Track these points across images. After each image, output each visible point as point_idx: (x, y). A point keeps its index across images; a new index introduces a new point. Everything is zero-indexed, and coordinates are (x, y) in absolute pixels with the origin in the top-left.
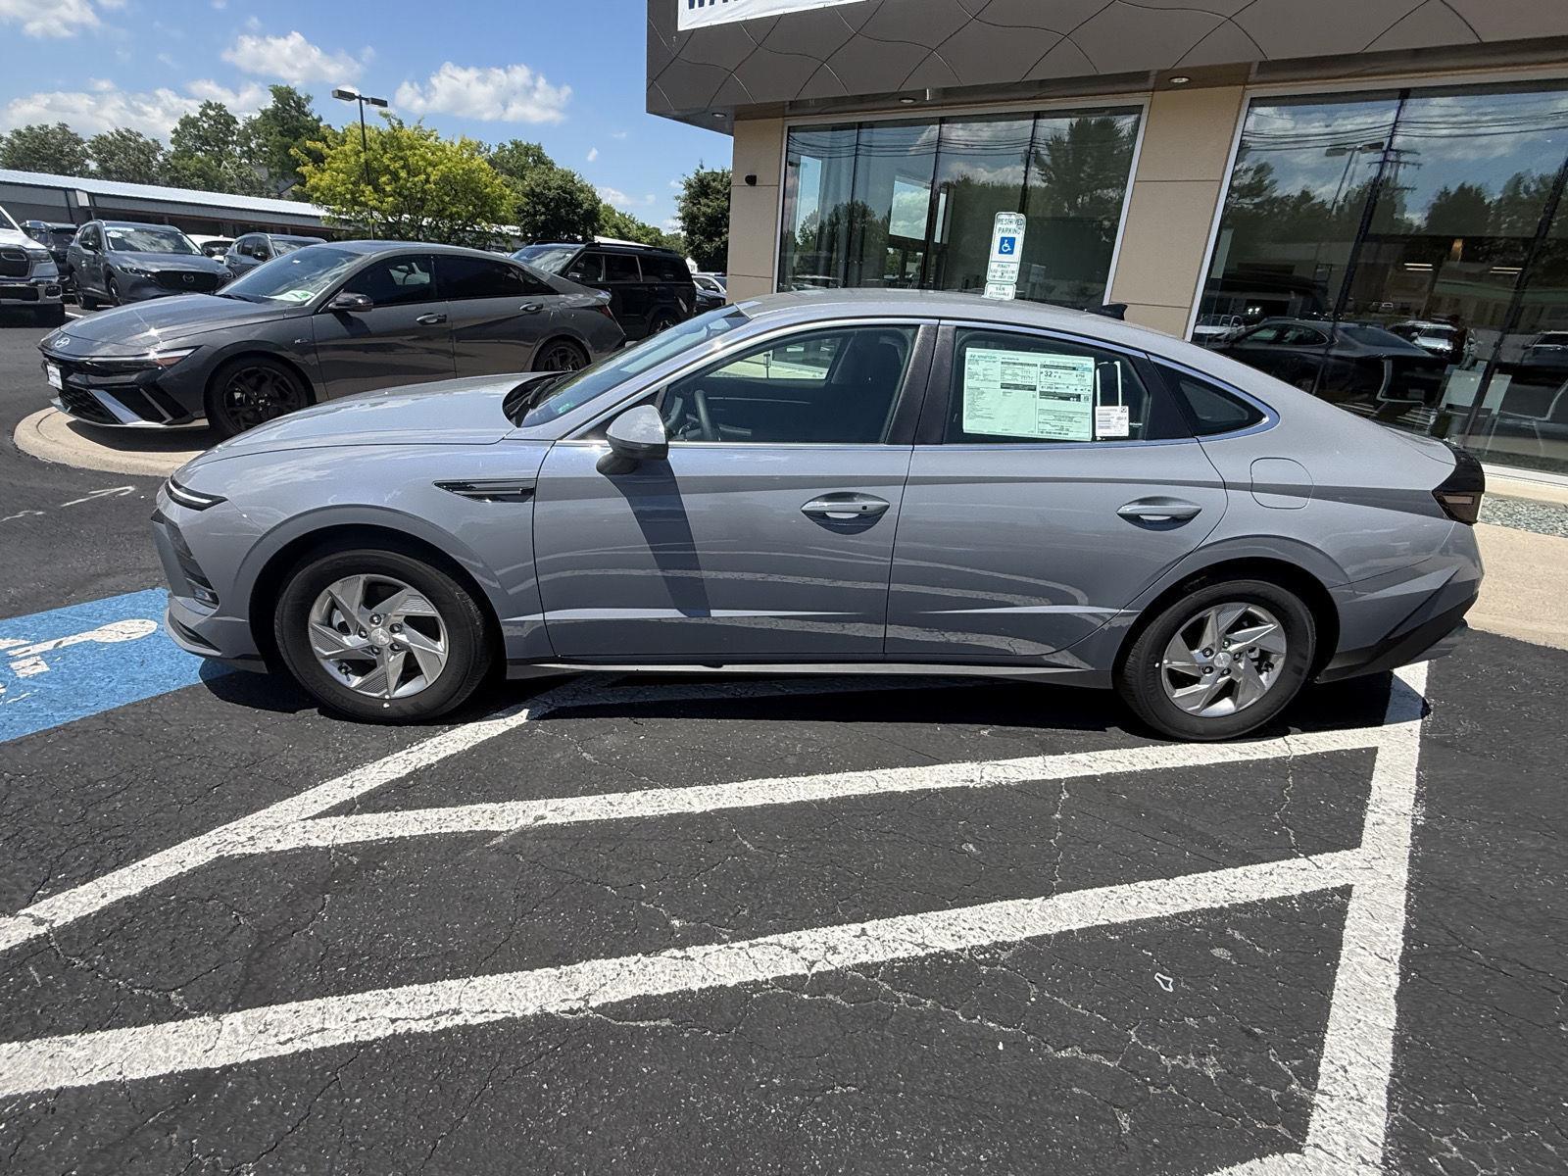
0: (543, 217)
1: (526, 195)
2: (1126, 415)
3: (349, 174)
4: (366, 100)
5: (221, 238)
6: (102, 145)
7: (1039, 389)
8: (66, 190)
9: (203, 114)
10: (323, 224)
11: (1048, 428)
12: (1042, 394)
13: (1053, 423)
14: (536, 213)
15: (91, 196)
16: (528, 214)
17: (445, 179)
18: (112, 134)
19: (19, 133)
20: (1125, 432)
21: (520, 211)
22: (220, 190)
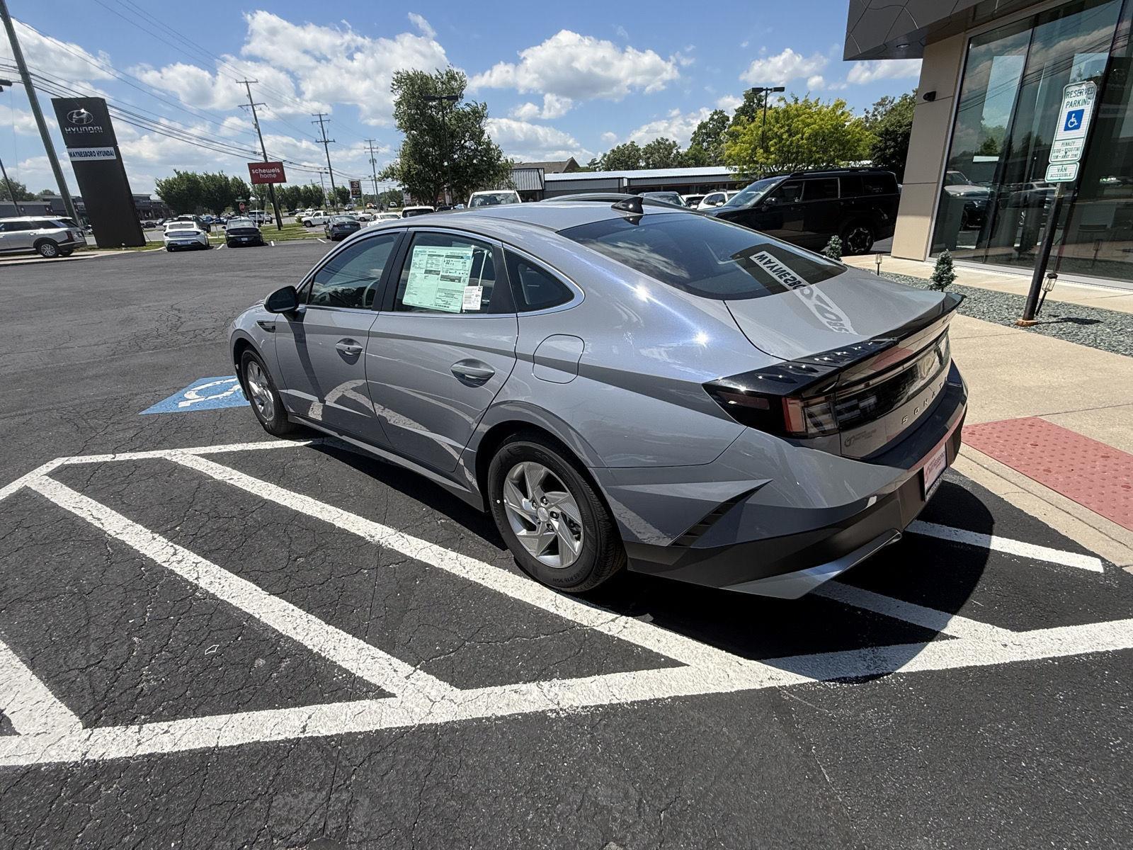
0: (892, 150)
1: (881, 135)
2: (480, 293)
3: (750, 143)
4: (771, 90)
5: (697, 195)
6: (650, 150)
7: (441, 273)
8: (619, 178)
9: (712, 119)
10: (731, 179)
11: (440, 302)
12: (442, 277)
13: (444, 298)
14: (886, 147)
15: (629, 180)
16: (881, 150)
17: (815, 135)
18: (654, 143)
19: (613, 151)
20: (478, 308)
21: (875, 147)
22: (703, 165)
